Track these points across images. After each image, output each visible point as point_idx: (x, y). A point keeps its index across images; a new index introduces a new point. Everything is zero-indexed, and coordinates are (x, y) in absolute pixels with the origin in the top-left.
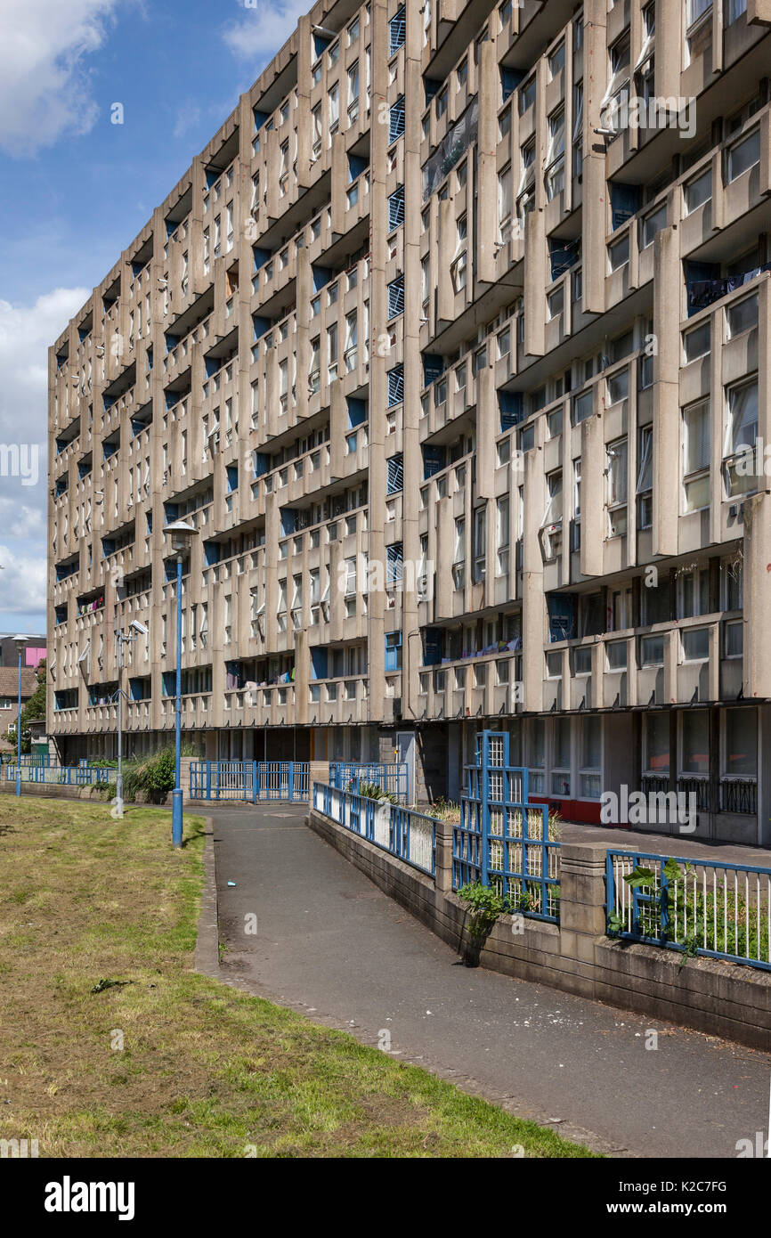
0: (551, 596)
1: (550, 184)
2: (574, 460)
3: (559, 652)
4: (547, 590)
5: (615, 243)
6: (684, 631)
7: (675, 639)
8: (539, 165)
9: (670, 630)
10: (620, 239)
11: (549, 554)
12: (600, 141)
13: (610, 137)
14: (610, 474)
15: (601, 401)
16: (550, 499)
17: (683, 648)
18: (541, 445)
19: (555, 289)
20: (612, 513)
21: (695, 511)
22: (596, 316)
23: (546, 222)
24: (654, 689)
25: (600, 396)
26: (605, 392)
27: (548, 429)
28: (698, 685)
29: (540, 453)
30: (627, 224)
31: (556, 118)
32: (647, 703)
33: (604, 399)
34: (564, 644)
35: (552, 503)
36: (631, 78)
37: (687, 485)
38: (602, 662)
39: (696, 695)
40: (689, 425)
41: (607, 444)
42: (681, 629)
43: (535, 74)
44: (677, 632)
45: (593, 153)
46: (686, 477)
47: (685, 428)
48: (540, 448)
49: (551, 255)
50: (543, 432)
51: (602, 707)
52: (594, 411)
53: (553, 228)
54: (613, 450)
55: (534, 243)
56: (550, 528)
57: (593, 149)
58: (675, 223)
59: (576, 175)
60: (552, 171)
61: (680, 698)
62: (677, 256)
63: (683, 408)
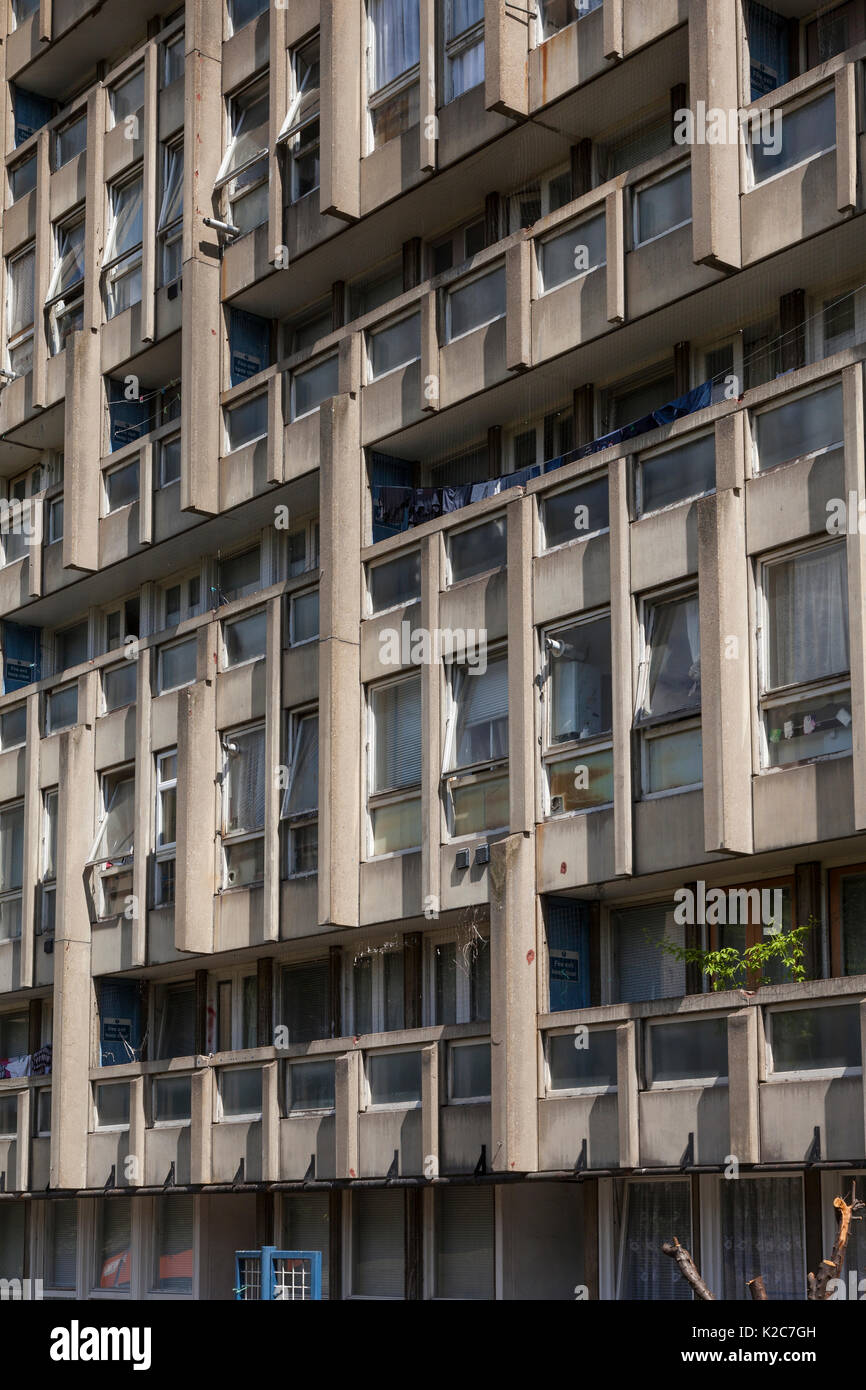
0: (105, 984)
1: (110, 290)
2: (156, 753)
3: (124, 1086)
4: (100, 970)
5: (236, 405)
6: (370, 1054)
7: (355, 1066)
8: (93, 258)
9: (344, 1052)
10: (248, 399)
11: (101, 909)
12: (212, 238)
13: (228, 236)
14: (226, 781)
15: (211, 659)
16: (104, 816)
17: (367, 1083)
18: (91, 721)
19: (119, 462)
20: (229, 848)
21: (390, 855)
22: (202, 518)
23: (102, 351)
24: (314, 1151)
25: (211, 650)
26: (218, 645)
27: (102, 696)
28: (398, 1146)
29: (88, 735)
30: (261, 377)
31: (124, 186)
32: (301, 1175)
33: (216, 656)
34: (134, 1068)
35: (108, 824)
36: (270, 150)
37: (373, 812)
38: (211, 1104)
39: (394, 1165)
40: (377, 713)
41: (222, 732)
42: (365, 1051)
43: (83, 109)
44: (358, 1055)
45: (201, 255)
46: (372, 799)
47: (370, 718)
48: (88, 727)
49: (111, 406)
50: (95, 700)
51: (209, 1182)
52: (199, 673)
53: (116, 362)
54: (232, 741)
55: (83, 382)
56: (104, 866)
57: (201, 250)
58: (353, 390)
59: (162, 285)
60: (113, 271)
61: (364, 1168)
62: (357, 441)
63: (366, 685)
